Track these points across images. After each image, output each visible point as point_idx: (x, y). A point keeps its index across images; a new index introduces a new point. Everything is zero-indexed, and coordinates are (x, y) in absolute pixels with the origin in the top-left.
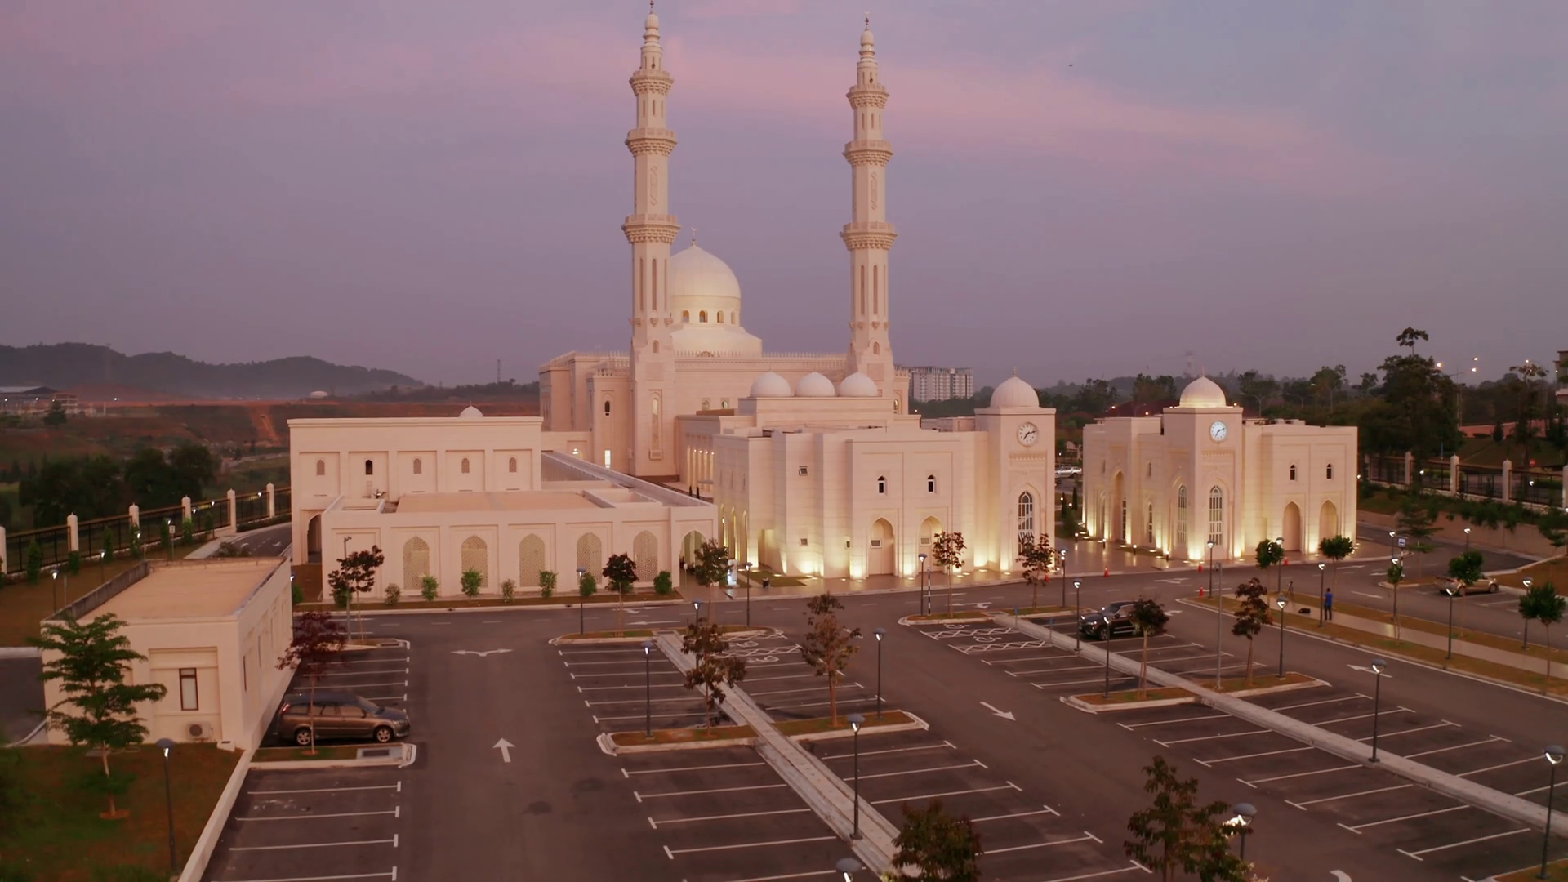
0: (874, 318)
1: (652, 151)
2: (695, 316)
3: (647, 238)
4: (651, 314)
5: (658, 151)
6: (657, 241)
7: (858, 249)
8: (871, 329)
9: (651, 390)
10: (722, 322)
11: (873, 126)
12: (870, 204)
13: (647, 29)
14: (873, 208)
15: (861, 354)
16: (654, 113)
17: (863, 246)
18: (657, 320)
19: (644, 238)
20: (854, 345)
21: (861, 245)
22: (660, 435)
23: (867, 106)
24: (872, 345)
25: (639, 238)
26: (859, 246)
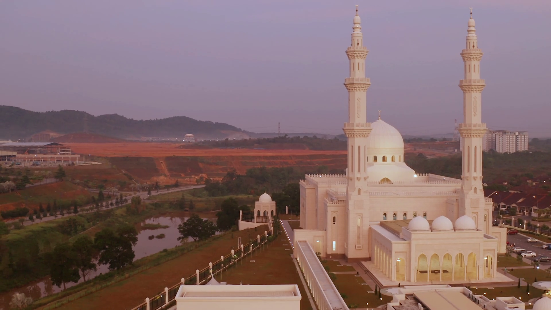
0: (475, 175)
1: (357, 90)
2: (380, 159)
3: (355, 136)
4: (357, 175)
5: (361, 90)
6: (360, 137)
7: (466, 137)
8: (473, 180)
9: (356, 214)
10: (394, 161)
11: (474, 71)
12: (473, 113)
13: (354, 24)
14: (475, 116)
15: (467, 193)
16: (358, 70)
17: (469, 136)
18: (360, 178)
19: (354, 135)
20: (464, 187)
21: (468, 135)
22: (361, 236)
23: (471, 60)
24: (473, 188)
25: (351, 135)
26: (467, 136)
